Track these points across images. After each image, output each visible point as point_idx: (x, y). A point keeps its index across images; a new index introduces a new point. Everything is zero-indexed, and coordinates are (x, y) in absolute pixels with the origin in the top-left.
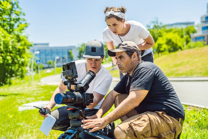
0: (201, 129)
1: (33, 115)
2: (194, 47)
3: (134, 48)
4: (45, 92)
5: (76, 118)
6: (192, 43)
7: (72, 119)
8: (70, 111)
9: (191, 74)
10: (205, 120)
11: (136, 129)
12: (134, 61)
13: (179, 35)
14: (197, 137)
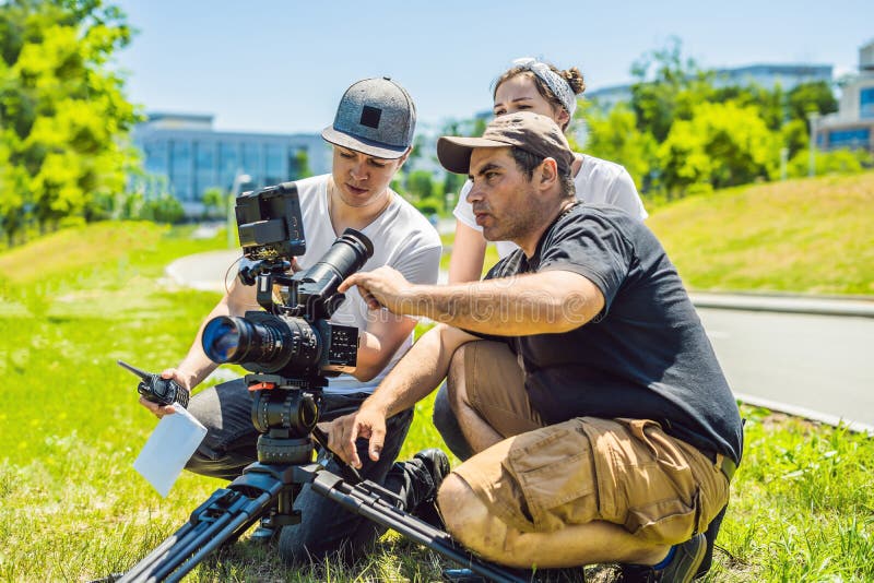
0: (815, 512)
1: (117, 408)
2: (819, 173)
3: (550, 140)
4: (179, 319)
5: (284, 428)
6: (812, 156)
7: (267, 432)
8: (261, 396)
9: (799, 284)
10: (835, 474)
11: (532, 487)
12: (543, 192)
13: (761, 116)
14: (791, 540)
